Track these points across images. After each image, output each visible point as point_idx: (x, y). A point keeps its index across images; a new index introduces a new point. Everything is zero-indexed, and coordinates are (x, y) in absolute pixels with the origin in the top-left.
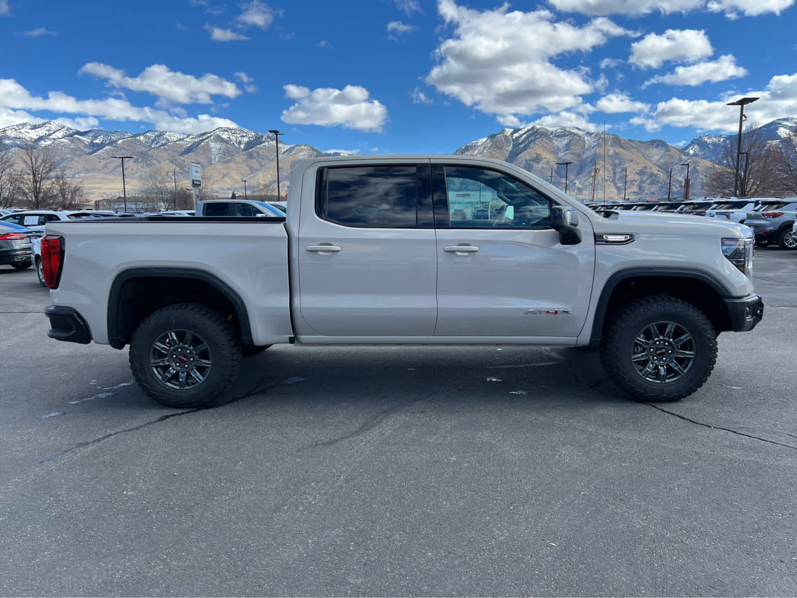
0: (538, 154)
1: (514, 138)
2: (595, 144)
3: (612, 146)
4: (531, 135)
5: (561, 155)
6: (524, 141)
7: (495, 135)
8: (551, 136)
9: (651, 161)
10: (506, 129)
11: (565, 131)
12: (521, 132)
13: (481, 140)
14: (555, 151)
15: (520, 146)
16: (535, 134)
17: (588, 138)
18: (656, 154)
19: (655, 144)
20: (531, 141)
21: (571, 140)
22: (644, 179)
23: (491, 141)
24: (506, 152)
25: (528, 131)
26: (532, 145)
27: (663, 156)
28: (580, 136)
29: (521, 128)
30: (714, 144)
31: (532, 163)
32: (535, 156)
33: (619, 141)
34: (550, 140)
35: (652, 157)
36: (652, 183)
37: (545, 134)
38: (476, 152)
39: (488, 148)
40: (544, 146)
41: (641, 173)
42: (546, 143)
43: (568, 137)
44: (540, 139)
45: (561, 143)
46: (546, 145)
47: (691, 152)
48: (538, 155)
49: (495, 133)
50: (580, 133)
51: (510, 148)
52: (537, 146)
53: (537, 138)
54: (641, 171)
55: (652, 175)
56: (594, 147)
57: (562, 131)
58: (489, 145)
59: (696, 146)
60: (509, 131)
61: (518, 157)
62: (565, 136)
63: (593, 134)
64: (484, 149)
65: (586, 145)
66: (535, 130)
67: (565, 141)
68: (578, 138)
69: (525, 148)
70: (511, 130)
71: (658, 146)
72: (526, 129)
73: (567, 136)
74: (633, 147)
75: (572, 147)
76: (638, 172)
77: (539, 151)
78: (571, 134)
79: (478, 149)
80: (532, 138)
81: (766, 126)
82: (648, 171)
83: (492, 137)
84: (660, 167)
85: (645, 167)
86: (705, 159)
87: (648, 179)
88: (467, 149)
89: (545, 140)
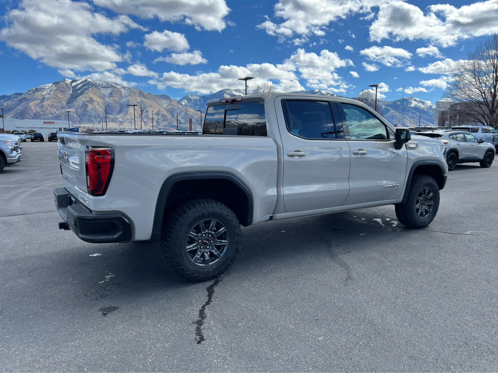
0: (92, 97)
1: (73, 86)
2: (128, 94)
3: (139, 96)
4: (85, 85)
5: (107, 99)
6: (80, 89)
7: (59, 83)
8: (99, 87)
9: (162, 107)
10: (67, 79)
11: (108, 84)
12: (79, 82)
13: (47, 85)
14: (103, 97)
15: (78, 92)
16: (87, 85)
17: (124, 90)
18: (165, 103)
19: (164, 97)
20: (86, 89)
21: (112, 90)
22: (159, 118)
23: (56, 86)
24: (68, 95)
25: (83, 82)
26: (86, 92)
27: (169, 105)
28: (118, 89)
29: (77, 79)
30: (195, 100)
31: (87, 103)
32: (89, 99)
33: (143, 93)
34: (98, 90)
35: (163, 105)
36: (164, 120)
37: (95, 85)
38: (45, 93)
39: (53, 91)
40: (95, 93)
41: (158, 114)
42: (96, 91)
43: (111, 89)
44: (91, 88)
45: (107, 92)
46: (96, 92)
47: (183, 104)
48: (91, 99)
49: (59, 81)
50: (118, 87)
51: (71, 92)
52: (89, 93)
53: (90, 87)
54: (157, 112)
55: (163, 115)
56: (127, 96)
57: (106, 84)
58: (54, 89)
59: (186, 100)
60: (68, 81)
61: (77, 99)
62: (108, 88)
63: (126, 88)
64: (50, 91)
65: (123, 95)
66: (88, 82)
67: (109, 91)
68: (117, 90)
69: (82, 93)
70: (70, 80)
71: (165, 98)
72: (81, 81)
73: (110, 87)
74: (151, 98)
75: (114, 95)
76: (155, 113)
77: (92, 96)
78: (113, 86)
79: (46, 91)
80: (86, 87)
81: (218, 92)
82: (161, 113)
83: (56, 83)
84: (167, 111)
85: (159, 110)
86: (191, 108)
87: (161, 118)
88: (37, 90)
89: (95, 88)
